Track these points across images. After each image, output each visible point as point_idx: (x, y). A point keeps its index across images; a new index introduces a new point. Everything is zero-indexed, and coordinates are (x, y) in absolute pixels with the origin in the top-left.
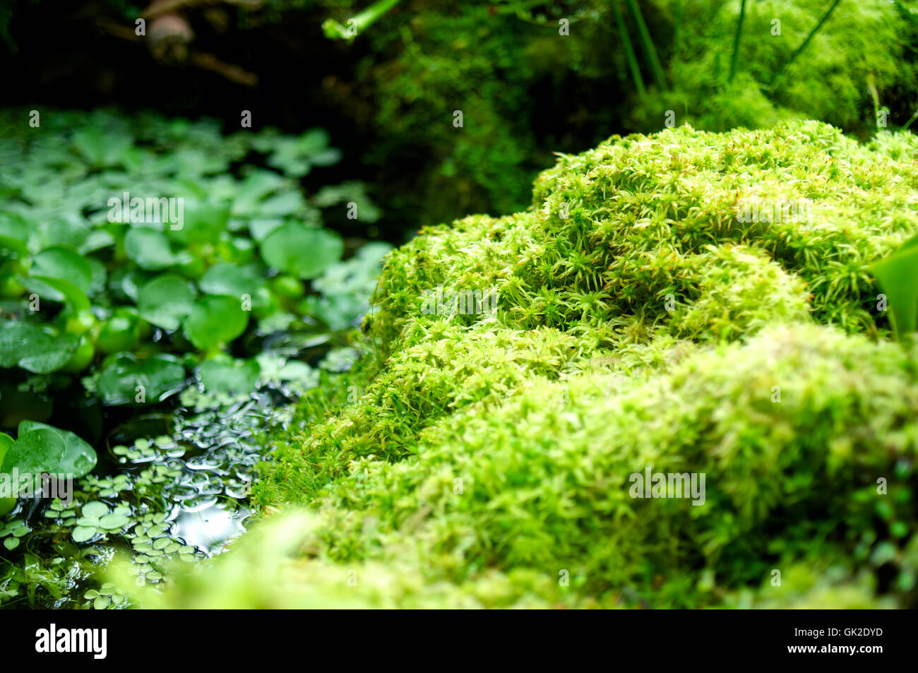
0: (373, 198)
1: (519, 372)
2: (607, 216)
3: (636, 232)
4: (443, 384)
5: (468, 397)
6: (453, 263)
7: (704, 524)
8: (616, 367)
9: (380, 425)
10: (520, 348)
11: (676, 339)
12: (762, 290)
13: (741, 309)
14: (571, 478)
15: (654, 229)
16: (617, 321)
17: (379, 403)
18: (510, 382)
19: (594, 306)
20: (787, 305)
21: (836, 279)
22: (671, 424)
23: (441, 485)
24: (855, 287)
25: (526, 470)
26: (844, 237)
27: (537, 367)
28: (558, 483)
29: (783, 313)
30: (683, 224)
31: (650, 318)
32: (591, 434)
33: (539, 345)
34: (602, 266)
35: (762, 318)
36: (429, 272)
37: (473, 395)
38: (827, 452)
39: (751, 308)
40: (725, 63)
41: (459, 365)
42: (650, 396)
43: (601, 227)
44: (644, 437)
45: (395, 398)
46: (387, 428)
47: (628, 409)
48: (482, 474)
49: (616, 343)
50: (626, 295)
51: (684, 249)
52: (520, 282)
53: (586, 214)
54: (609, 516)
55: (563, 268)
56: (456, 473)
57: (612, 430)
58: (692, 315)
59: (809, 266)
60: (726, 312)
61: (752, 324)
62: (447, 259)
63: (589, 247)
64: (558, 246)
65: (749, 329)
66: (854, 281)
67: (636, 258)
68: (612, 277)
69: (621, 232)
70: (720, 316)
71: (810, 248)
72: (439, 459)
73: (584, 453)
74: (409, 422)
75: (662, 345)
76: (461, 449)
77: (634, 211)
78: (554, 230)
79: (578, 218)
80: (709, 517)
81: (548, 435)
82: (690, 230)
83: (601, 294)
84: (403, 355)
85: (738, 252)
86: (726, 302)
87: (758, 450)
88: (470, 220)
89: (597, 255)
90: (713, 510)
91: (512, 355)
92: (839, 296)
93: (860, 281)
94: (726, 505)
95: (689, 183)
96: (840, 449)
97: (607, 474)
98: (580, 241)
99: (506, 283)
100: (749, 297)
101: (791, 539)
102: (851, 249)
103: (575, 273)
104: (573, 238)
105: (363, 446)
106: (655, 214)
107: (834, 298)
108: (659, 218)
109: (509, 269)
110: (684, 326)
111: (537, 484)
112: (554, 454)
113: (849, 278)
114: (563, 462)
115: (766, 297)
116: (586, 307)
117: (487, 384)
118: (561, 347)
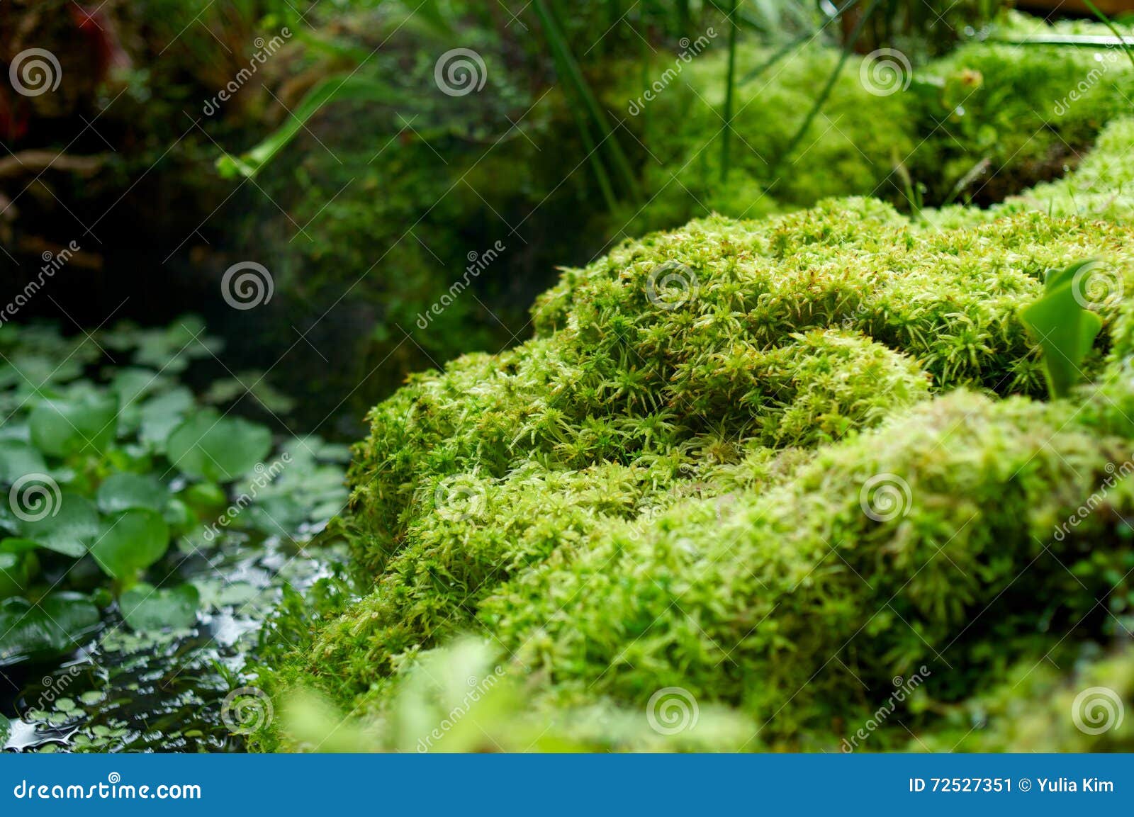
0: (278, 386)
1: (587, 517)
2: (653, 320)
3: (698, 332)
4: (494, 543)
5: (534, 552)
6: (461, 408)
7: (884, 643)
8: (704, 494)
9: (419, 607)
10: (579, 490)
11: (774, 451)
12: (873, 373)
13: (852, 398)
14: (707, 615)
15: (719, 325)
16: (689, 444)
17: (409, 582)
18: (579, 529)
19: (657, 430)
20: (907, 387)
21: (951, 354)
22: (820, 529)
23: (539, 651)
24: (975, 361)
25: (647, 616)
26: (948, 305)
27: (605, 508)
28: (692, 622)
29: (903, 396)
30: (754, 314)
31: (732, 433)
32: (718, 561)
33: (603, 484)
34: (657, 383)
35: (879, 405)
36: (434, 422)
37: (538, 549)
38: (1026, 527)
39: (863, 397)
40: (713, 162)
41: (507, 519)
42: (780, 504)
43: (651, 334)
44: (788, 551)
45: (433, 571)
46: (429, 609)
47: (759, 523)
48: (592, 627)
49: (695, 469)
50: (698, 408)
51: (761, 344)
52: (559, 414)
53: (628, 322)
54: (764, 653)
55: (608, 391)
56: (555, 635)
57: (747, 549)
58: (790, 417)
59: (914, 344)
60: (835, 405)
61: (871, 413)
62: (453, 404)
63: (637, 361)
64: (598, 365)
65: (869, 420)
66: (973, 353)
67: (705, 363)
68: (676, 390)
69: (678, 336)
70: (828, 411)
71: (913, 323)
72: (527, 623)
73: (718, 583)
74: (455, 599)
75: (758, 459)
76: (551, 606)
77: (690, 308)
78: (590, 347)
79: (619, 328)
80: (890, 631)
81: (662, 571)
82: (764, 321)
83: (663, 415)
84: (429, 521)
85: (832, 337)
86: (832, 395)
87: (941, 538)
88: (465, 360)
89: (651, 368)
90: (895, 621)
91: (571, 499)
92: (957, 374)
93: (979, 352)
94: (912, 613)
95: (751, 269)
96: (1042, 519)
97: (751, 603)
98: (624, 357)
99: (542, 418)
100: (858, 384)
101: (996, 639)
102: (962, 317)
103: (624, 396)
104: (615, 354)
105: (398, 637)
106: (717, 308)
107: (952, 378)
108: (722, 312)
109: (540, 402)
110: (781, 432)
111: (665, 629)
112: (680, 589)
113: (967, 351)
114: (694, 596)
115: (880, 381)
116: (648, 432)
117: (554, 533)
118: (629, 481)
